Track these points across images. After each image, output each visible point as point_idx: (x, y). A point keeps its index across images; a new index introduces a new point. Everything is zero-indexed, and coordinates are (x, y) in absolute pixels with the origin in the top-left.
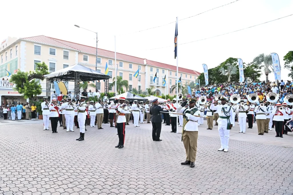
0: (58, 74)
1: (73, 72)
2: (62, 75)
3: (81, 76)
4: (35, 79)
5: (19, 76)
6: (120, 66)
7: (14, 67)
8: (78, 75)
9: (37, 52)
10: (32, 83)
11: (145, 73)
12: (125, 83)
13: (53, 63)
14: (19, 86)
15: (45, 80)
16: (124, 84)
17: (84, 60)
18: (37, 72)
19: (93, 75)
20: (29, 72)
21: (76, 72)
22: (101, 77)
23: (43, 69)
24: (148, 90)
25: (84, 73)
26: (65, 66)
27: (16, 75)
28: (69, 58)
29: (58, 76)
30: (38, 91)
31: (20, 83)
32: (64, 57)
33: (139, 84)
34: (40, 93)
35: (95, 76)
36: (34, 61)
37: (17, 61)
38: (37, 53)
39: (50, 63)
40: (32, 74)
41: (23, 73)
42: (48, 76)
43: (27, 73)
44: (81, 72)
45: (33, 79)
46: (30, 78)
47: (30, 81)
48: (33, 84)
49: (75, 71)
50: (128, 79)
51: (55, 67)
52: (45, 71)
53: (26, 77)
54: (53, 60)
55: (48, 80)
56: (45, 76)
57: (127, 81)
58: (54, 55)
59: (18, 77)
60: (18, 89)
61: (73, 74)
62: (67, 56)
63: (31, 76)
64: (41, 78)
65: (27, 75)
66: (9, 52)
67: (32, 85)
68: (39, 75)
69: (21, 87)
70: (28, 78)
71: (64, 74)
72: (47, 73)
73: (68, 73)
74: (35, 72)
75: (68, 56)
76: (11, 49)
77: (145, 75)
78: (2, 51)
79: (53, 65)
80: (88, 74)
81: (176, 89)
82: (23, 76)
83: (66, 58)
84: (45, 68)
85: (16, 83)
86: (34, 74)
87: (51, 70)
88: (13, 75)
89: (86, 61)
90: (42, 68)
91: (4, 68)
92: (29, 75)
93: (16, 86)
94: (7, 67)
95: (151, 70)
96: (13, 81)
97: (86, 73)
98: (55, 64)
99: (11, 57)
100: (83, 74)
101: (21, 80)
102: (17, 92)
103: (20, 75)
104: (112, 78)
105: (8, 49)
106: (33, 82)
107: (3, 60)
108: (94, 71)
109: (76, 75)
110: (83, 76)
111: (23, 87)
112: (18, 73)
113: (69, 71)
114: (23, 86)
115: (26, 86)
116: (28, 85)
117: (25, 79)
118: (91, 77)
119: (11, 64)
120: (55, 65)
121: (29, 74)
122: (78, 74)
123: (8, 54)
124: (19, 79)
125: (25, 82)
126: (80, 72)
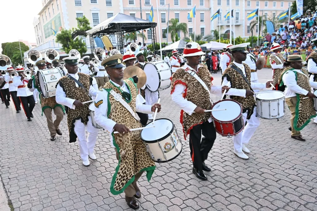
0: (99, 29)
1: (114, 24)
2: (103, 29)
3: (123, 28)
4: (79, 36)
5: (62, 35)
6: (175, 4)
7: (58, 24)
8: (120, 27)
9: (78, 2)
10: (75, 41)
11: (210, 9)
12: (183, 28)
13: (96, 14)
14: (65, 46)
15: (88, 36)
16: (181, 29)
17: (129, 4)
18: (79, 28)
19: (137, 25)
20: (72, 30)
21: (117, 24)
22: (146, 26)
23: (85, 25)
24: (214, 33)
25: (126, 23)
26: (109, 15)
27: (60, 34)
28: (112, 5)
29: (99, 31)
30: (83, 49)
31: (65, 43)
32: (107, 4)
33: (203, 25)
34: (85, 51)
35: (140, 25)
36: (76, 14)
37: (60, 16)
38: (78, 4)
39: (93, 14)
40: (75, 31)
41: (66, 31)
42: (90, 32)
43: (71, 31)
44: (123, 23)
45: (76, 37)
46: (73, 36)
47: (74, 39)
48: (77, 42)
49: (116, 22)
50: (186, 21)
51: (98, 18)
52: (87, 26)
53: (70, 35)
54: (95, 9)
55: (91, 36)
56: (87, 32)
57: (185, 24)
58: (95, 4)
59: (62, 37)
60: (64, 49)
61: (114, 26)
62: (109, 2)
63: (74, 33)
64: (84, 34)
65: (70, 33)
66: (50, 7)
67: (76, 44)
68: (81, 31)
69: (67, 47)
70: (72, 36)
71: (105, 28)
72: (89, 29)
73: (109, 26)
74: (78, 29)
75: (111, 2)
76: (52, 3)
77: (211, 12)
78: (45, 7)
79: (96, 16)
80: (131, 24)
81: (257, 26)
82: (67, 35)
83: (109, 5)
84: (87, 22)
85: (62, 43)
86: (77, 30)
87: (95, 21)
88: (57, 35)
89: (133, 5)
90: (83, 23)
91: (49, 26)
92: (72, 33)
93: (63, 46)
94: (52, 24)
95: (218, 3)
96: (59, 41)
97: (128, 23)
98: (98, 14)
99: (54, 13)
100: (125, 25)
101: (66, 39)
102: (64, 52)
103: (63, 33)
104: (165, 22)
105: (49, 3)
106: (77, 39)
107: (47, 17)
108: (139, 19)
109: (117, 28)
110: (126, 27)
111: (69, 47)
112: (62, 32)
113: (110, 24)
114: (69, 45)
115: (71, 45)
116: (73, 44)
117: (69, 37)
118: (134, 27)
119: (55, 21)
120: (98, 16)
121: (73, 31)
122: (120, 25)
123: (51, 10)
124: (64, 38)
125: (70, 42)
126: (121, 23)
